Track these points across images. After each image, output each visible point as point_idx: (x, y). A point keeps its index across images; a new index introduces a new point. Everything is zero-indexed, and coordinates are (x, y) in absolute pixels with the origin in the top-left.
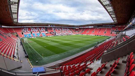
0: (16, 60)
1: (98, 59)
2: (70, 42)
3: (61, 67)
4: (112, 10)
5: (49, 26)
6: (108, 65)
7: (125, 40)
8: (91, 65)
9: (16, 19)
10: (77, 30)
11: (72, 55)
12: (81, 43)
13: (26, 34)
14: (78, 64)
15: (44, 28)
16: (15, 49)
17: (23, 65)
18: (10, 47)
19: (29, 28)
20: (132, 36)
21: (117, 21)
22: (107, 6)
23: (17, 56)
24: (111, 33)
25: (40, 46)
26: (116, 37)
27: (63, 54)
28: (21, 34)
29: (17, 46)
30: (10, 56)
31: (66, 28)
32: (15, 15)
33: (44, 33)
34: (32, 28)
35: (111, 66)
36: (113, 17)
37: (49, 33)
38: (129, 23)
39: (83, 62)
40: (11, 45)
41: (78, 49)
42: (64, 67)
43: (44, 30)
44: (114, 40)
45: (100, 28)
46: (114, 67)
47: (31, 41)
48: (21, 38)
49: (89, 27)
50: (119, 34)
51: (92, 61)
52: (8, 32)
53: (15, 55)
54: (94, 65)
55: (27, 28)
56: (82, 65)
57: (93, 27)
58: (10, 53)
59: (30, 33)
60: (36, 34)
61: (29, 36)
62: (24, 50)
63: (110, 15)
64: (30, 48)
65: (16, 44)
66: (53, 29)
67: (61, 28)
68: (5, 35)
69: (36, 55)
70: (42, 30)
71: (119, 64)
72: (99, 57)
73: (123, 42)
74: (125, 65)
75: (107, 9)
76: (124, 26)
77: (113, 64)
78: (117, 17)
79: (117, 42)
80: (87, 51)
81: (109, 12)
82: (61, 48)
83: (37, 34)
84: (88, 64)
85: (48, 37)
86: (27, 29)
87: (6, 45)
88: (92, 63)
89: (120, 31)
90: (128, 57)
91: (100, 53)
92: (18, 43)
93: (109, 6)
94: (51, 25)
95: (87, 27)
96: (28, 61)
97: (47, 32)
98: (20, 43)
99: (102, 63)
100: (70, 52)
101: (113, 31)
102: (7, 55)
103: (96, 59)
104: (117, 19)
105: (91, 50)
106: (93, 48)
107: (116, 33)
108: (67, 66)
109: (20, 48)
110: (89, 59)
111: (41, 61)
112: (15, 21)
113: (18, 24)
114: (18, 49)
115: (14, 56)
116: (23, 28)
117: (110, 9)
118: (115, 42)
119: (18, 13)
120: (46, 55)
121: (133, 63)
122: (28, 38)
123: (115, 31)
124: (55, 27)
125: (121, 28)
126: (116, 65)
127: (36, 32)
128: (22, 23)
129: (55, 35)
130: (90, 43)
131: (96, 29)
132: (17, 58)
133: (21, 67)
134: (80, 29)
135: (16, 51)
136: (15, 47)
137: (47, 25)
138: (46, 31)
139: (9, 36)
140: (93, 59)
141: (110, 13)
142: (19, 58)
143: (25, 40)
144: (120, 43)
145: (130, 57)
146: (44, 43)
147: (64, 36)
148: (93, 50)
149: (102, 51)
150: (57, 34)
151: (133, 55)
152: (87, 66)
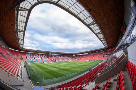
0: (19, 79)
1: (92, 81)
2: (68, 68)
3: (59, 88)
4: (102, 37)
5: (50, 54)
6: (101, 85)
7: (116, 61)
8: (86, 87)
9: (22, 44)
10: (74, 57)
11: (69, 79)
12: (77, 69)
13: (30, 59)
14: (75, 86)
15: (45, 55)
16: (19, 69)
17: (25, 84)
18: (14, 67)
19: (32, 54)
20: (121, 56)
21: (108, 46)
22: (98, 34)
23: (21, 75)
24: (103, 57)
25: (41, 70)
26: (108, 59)
27: (61, 78)
28: (26, 58)
29: (21, 68)
30: (15, 74)
31: (65, 56)
32: (21, 41)
33: (45, 59)
34: (35, 55)
35: (103, 85)
36: (104, 43)
37: (50, 59)
38: (118, 45)
39: (79, 84)
40: (16, 65)
41: (75, 74)
42: (62, 88)
43: (45, 57)
44: (106, 62)
45: (94, 53)
46: (106, 86)
47: (33, 65)
48: (25, 61)
49: (84, 54)
50: (110, 56)
51: (87, 83)
52: (14, 54)
53: (19, 74)
54: (89, 87)
55: (30, 53)
56: (78, 87)
57: (87, 54)
58: (14, 72)
59: (33, 58)
60: (38, 60)
61: (32, 60)
62: (27, 72)
63: (101, 41)
64: (33, 70)
65: (20, 65)
66: (54, 56)
67: (60, 56)
68: (11, 56)
69: (37, 77)
70: (44, 57)
71: (110, 83)
72: (93, 79)
73: (114, 63)
74: (116, 82)
75: (99, 36)
76: (114, 49)
77: (105, 84)
78: (107, 42)
79: (109, 64)
80: (83, 74)
81: (100, 39)
82: (60, 73)
83: (40, 60)
84: (83, 86)
85: (49, 63)
86: (31, 55)
87: (11, 65)
88: (87, 85)
89: (110, 54)
90: (119, 76)
91: (94, 76)
92: (22, 65)
93: (100, 34)
94: (52, 53)
95: (83, 54)
96: (30, 81)
97: (48, 59)
98: (24, 66)
99: (95, 84)
100: (67, 76)
101: (105, 55)
102: (12, 73)
103: (90, 81)
104: (108, 44)
105: (86, 74)
106: (88, 72)
107: (108, 56)
108: (65, 88)
109: (24, 70)
110: (85, 82)
111: (42, 83)
112: (21, 46)
113: (23, 49)
114: (22, 70)
115: (17, 75)
116: (28, 53)
117: (101, 36)
118: (107, 65)
119: (23, 40)
120: (47, 78)
121: (123, 80)
122: (32, 62)
123: (107, 55)
124: (55, 55)
125: (111, 51)
126: (108, 85)
127: (38, 58)
128: (27, 49)
129: (55, 61)
130: (86, 68)
131: (91, 55)
132: (20, 77)
133: (24, 85)
134: (77, 56)
135: (20, 71)
136: (19, 68)
137: (48, 53)
138: (47, 57)
139: (15, 58)
140: (88, 81)
141: (102, 40)
142: (22, 78)
143: (29, 63)
144: (111, 65)
145: (120, 75)
146: (45, 68)
147: (63, 63)
148: (88, 73)
149: (96, 74)
150: (56, 61)
151: (122, 73)
152: (83, 87)
